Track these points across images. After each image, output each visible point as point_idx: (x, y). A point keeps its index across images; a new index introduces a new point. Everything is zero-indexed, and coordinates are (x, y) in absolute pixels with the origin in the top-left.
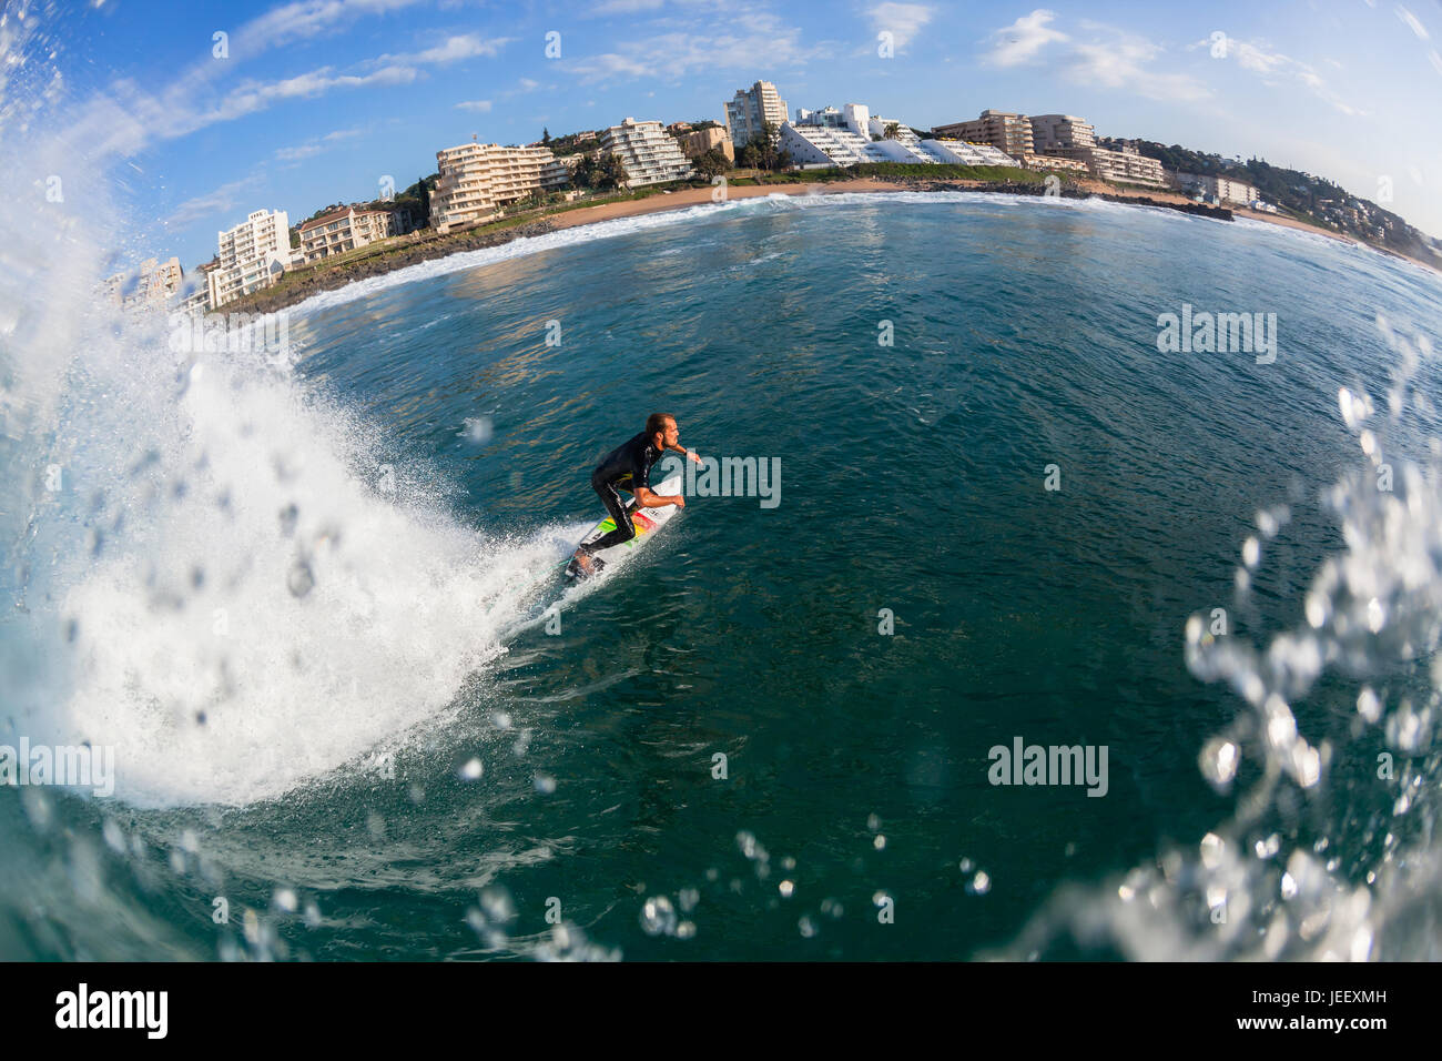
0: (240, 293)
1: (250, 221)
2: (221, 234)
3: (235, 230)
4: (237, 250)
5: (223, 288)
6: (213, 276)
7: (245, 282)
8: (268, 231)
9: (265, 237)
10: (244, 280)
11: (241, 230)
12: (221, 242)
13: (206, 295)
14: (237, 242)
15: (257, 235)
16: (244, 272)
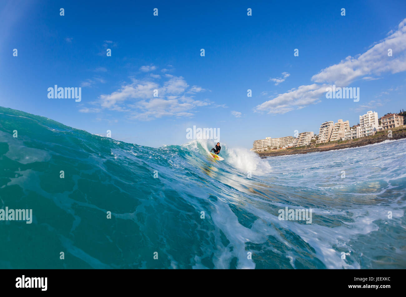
0: (365, 135)
1: (368, 114)
2: (360, 116)
3: (364, 116)
4: (365, 122)
5: (360, 132)
6: (358, 128)
7: (367, 132)
8: (373, 118)
9: (372, 120)
10: (366, 131)
11: (365, 116)
12: (360, 119)
13: (356, 133)
14: (364, 120)
15: (370, 118)
16: (367, 129)
